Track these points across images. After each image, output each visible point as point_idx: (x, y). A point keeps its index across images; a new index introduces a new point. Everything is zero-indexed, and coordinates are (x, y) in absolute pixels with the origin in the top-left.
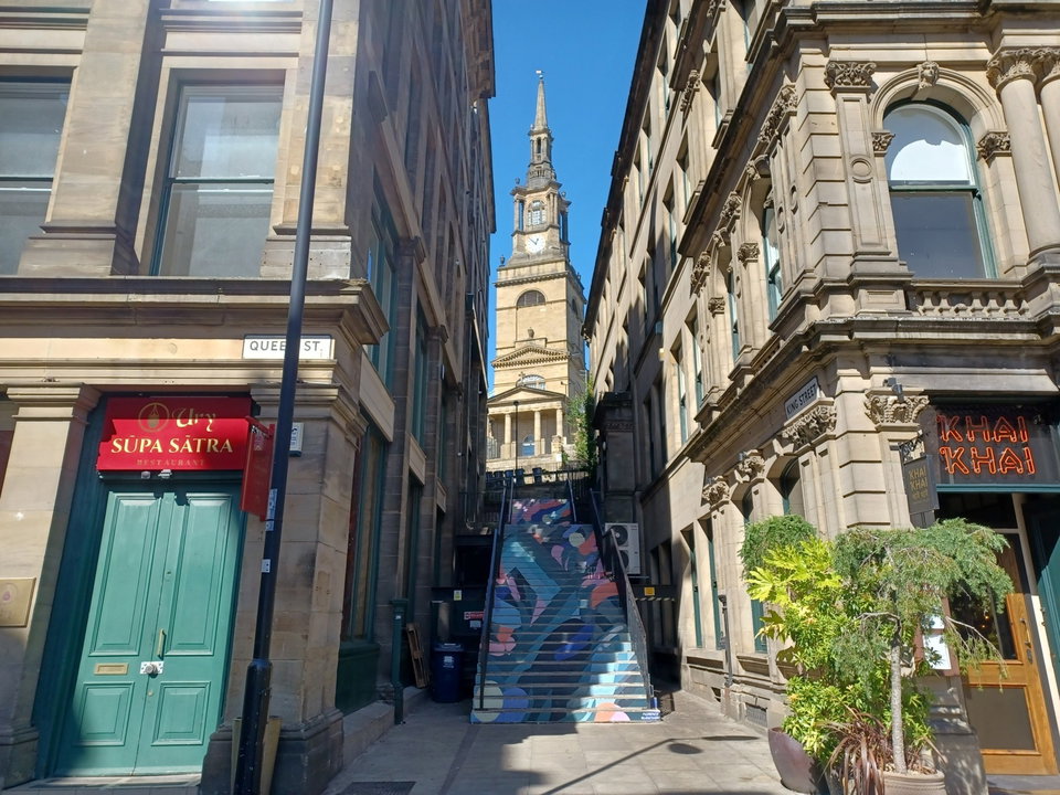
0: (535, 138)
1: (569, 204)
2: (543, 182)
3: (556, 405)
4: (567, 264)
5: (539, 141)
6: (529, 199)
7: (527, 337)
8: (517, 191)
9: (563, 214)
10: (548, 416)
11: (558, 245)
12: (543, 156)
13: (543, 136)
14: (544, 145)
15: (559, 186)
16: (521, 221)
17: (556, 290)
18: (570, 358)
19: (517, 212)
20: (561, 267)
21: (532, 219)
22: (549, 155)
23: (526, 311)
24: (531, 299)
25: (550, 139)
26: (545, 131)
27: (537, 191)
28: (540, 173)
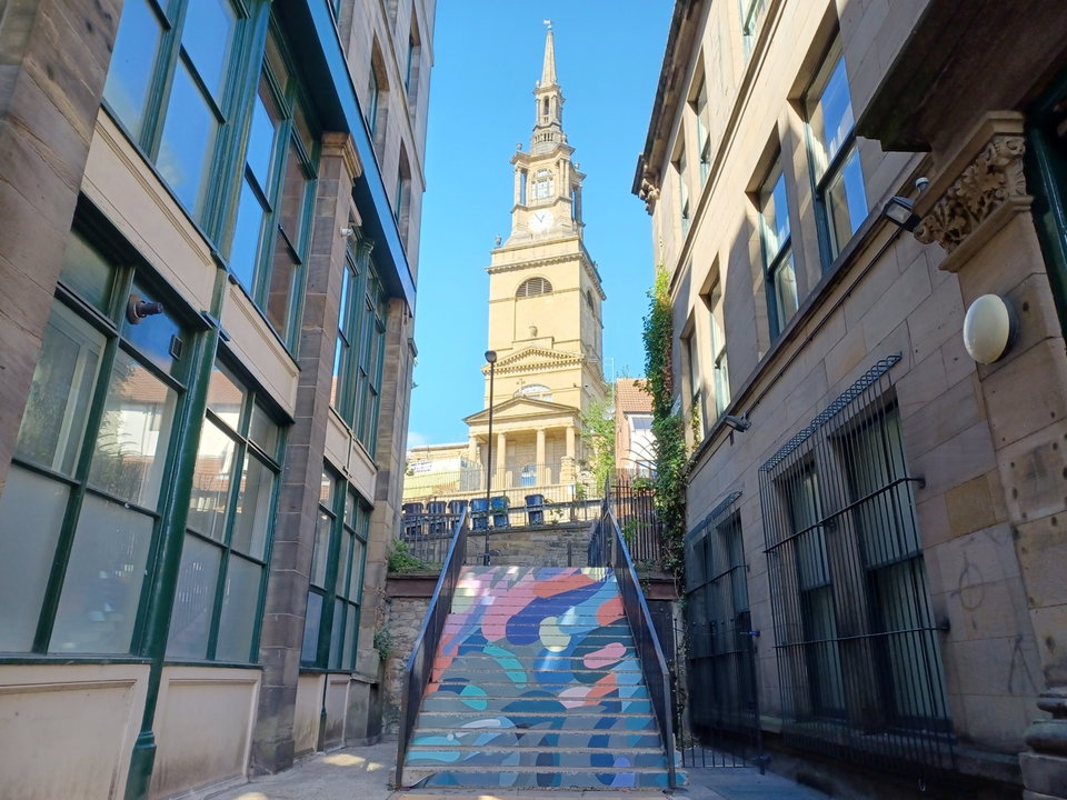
0: (541, 97)
1: (583, 177)
2: (551, 147)
3: (567, 421)
4: (581, 243)
5: (547, 102)
6: (533, 168)
7: (529, 336)
8: (519, 157)
9: (575, 188)
10: (555, 437)
11: (569, 222)
12: (552, 117)
13: (551, 94)
14: (552, 104)
15: (571, 151)
16: (523, 195)
17: (568, 277)
18: (584, 363)
19: (517, 183)
20: (574, 248)
21: (536, 193)
22: (559, 116)
23: (527, 303)
24: (536, 287)
25: (560, 98)
26: (554, 87)
27: (543, 157)
28: (548, 137)
